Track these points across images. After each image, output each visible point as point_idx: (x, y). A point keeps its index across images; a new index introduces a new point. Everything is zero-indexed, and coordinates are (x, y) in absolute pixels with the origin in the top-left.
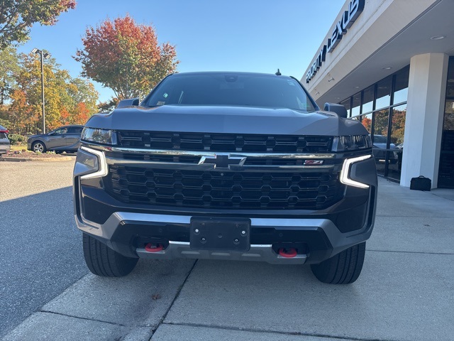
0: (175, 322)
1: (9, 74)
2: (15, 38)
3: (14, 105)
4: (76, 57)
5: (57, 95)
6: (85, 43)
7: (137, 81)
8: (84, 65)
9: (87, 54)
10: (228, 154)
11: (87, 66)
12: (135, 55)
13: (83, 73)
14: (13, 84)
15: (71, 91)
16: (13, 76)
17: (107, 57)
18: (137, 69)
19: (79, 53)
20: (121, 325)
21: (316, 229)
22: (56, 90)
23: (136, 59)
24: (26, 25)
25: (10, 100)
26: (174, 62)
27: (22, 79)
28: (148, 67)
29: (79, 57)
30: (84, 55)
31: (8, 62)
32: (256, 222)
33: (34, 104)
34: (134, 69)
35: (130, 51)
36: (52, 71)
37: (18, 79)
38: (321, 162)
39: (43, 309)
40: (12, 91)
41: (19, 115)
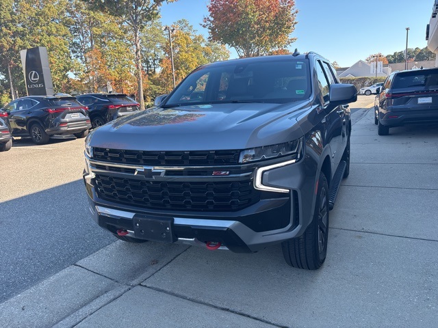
0: (148, 285)
1: (158, 46)
2: (150, 19)
3: (163, 72)
4: (203, 24)
5: (195, 59)
6: (210, 9)
7: (257, 38)
8: (210, 31)
9: (212, 19)
10: (152, 168)
11: (213, 30)
12: (254, 12)
13: (210, 38)
14: (161, 54)
15: (207, 54)
16: (161, 47)
17: (228, 20)
18: (256, 26)
19: (206, 20)
20: (117, 282)
21: (225, 230)
22: (194, 55)
23: (254, 17)
24: (157, 5)
25: (160, 68)
26: (292, 12)
27: (167, 49)
28: (267, 22)
29: (206, 24)
30: (209, 20)
31: (157, 35)
32: (178, 221)
33: (178, 69)
34: (253, 27)
35: (248, 9)
36: (191, 37)
37: (165, 49)
38: (228, 173)
39: (78, 263)
40: (161, 61)
41: (167, 80)
